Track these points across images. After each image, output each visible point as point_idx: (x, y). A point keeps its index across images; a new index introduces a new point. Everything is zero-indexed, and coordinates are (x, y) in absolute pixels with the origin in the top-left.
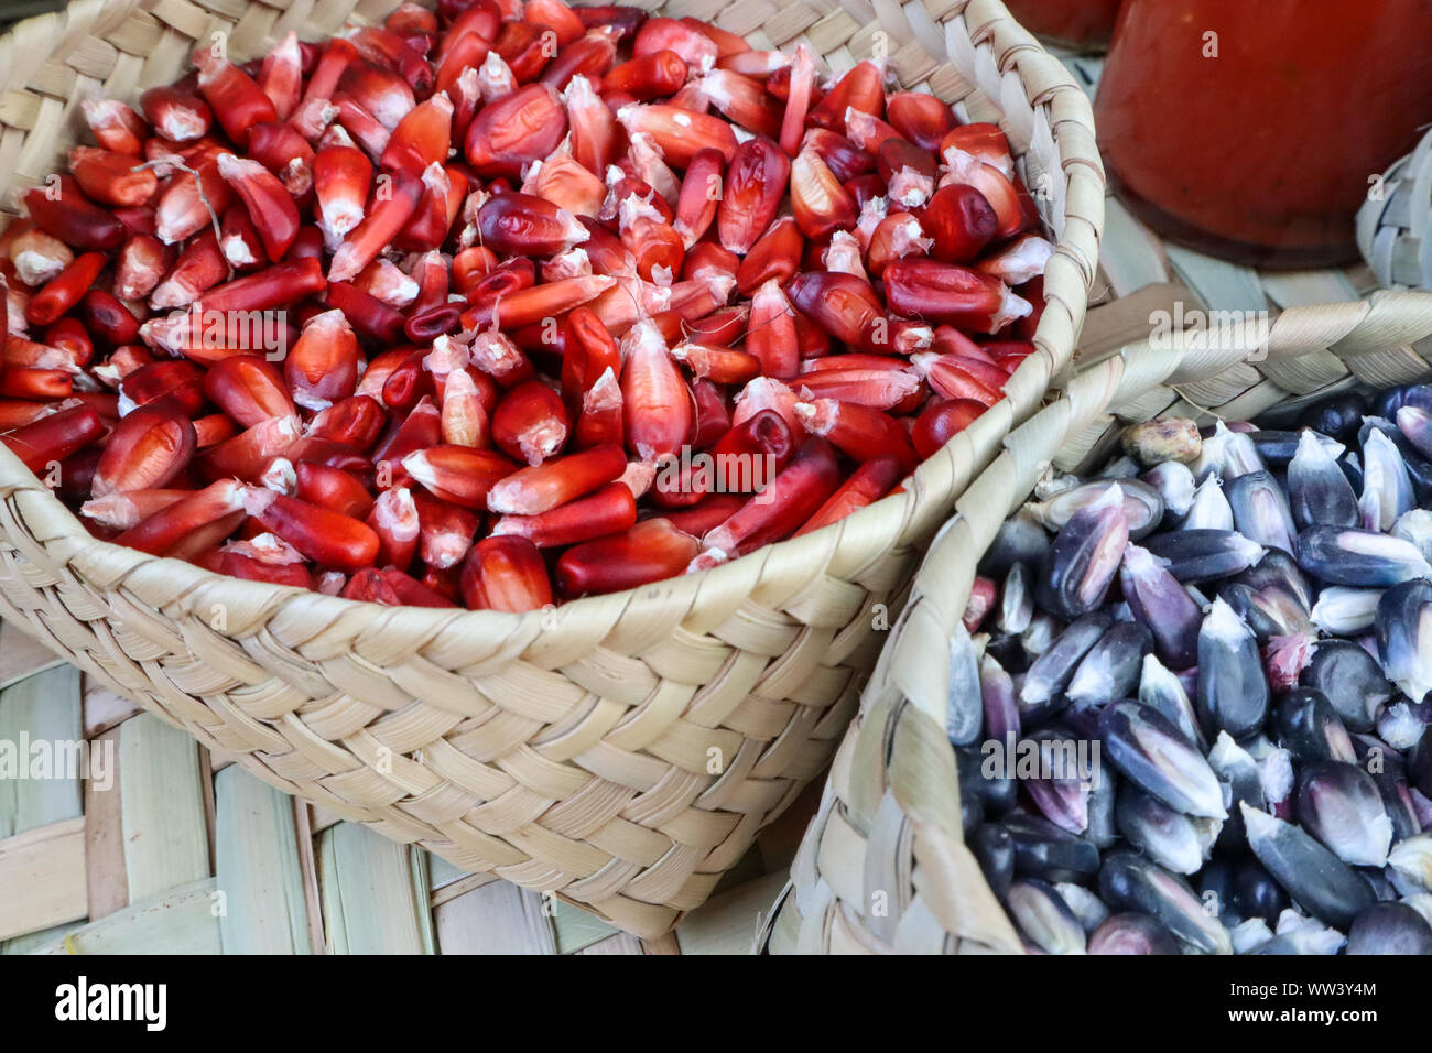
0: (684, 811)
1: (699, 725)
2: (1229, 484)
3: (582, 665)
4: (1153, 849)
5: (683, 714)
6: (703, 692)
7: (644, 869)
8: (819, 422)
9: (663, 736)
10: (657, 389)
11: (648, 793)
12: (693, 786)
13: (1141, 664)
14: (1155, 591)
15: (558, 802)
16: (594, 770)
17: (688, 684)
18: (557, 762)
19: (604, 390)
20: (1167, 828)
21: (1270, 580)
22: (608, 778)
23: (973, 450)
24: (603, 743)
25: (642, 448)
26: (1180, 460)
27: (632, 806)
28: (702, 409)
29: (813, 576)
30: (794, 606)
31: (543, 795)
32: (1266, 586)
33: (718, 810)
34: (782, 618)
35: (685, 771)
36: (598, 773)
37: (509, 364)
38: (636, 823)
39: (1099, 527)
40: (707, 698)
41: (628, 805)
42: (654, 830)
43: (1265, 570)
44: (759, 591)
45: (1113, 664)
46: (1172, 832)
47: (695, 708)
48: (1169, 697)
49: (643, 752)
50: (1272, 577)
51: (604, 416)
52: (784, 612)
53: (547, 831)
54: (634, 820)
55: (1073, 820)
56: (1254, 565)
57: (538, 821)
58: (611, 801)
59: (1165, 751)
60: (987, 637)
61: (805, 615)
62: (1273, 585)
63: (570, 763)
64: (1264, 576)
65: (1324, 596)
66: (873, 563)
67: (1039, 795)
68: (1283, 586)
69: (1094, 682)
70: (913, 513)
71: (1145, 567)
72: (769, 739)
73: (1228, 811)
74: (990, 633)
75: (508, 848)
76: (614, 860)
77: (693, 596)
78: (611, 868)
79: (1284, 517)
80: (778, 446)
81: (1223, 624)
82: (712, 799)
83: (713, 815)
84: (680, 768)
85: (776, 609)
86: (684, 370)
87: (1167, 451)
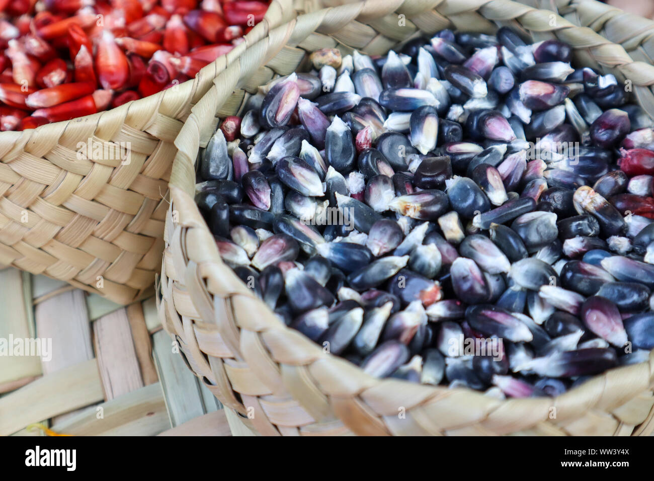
0: (122, 233)
1: (118, 187)
2: (354, 74)
3: (53, 153)
4: (295, 211)
5: (109, 182)
6: (116, 170)
7: (111, 263)
8: (182, 66)
9: (101, 192)
10: (111, 58)
11: (102, 222)
12: (123, 220)
13: (301, 144)
14: (310, 116)
15: (63, 228)
16: (75, 210)
17: (109, 166)
18: (56, 206)
19: (83, 56)
20: (301, 203)
21: (366, 111)
22: (83, 215)
23: (227, 61)
24: (74, 196)
25: (105, 84)
26: (331, 65)
27: (97, 229)
28: (135, 68)
29: (153, 113)
30: (148, 128)
31: (56, 224)
32: (365, 114)
33: (140, 234)
34: (145, 135)
35: (117, 211)
36: (78, 212)
37: (41, 50)
38: (102, 239)
39: (283, 89)
40: (118, 173)
41: (95, 229)
42: (111, 243)
43: (363, 107)
44: (128, 120)
45: (285, 143)
46: (303, 204)
47: (114, 178)
48: (311, 156)
49: (93, 200)
50: (367, 110)
51: (85, 69)
52: (145, 132)
53: (61, 244)
54: (101, 237)
55: (264, 204)
56: (357, 104)
57: (56, 237)
58: (86, 227)
59: (302, 173)
60: (238, 141)
61: (154, 132)
62: (368, 113)
63: (62, 206)
64: (363, 109)
65: (390, 116)
66: (182, 109)
67: (251, 196)
68: (371, 113)
69: (278, 151)
70: (197, 86)
71: (307, 107)
72: (159, 200)
73: (324, 193)
74: (240, 139)
75: (47, 255)
76: (95, 260)
77: (97, 121)
78: (95, 264)
79: (378, 87)
80: (162, 76)
81: (338, 126)
82: (135, 227)
83: (138, 236)
84: (115, 210)
85: (141, 130)
86: (123, 49)
87: (324, 62)
